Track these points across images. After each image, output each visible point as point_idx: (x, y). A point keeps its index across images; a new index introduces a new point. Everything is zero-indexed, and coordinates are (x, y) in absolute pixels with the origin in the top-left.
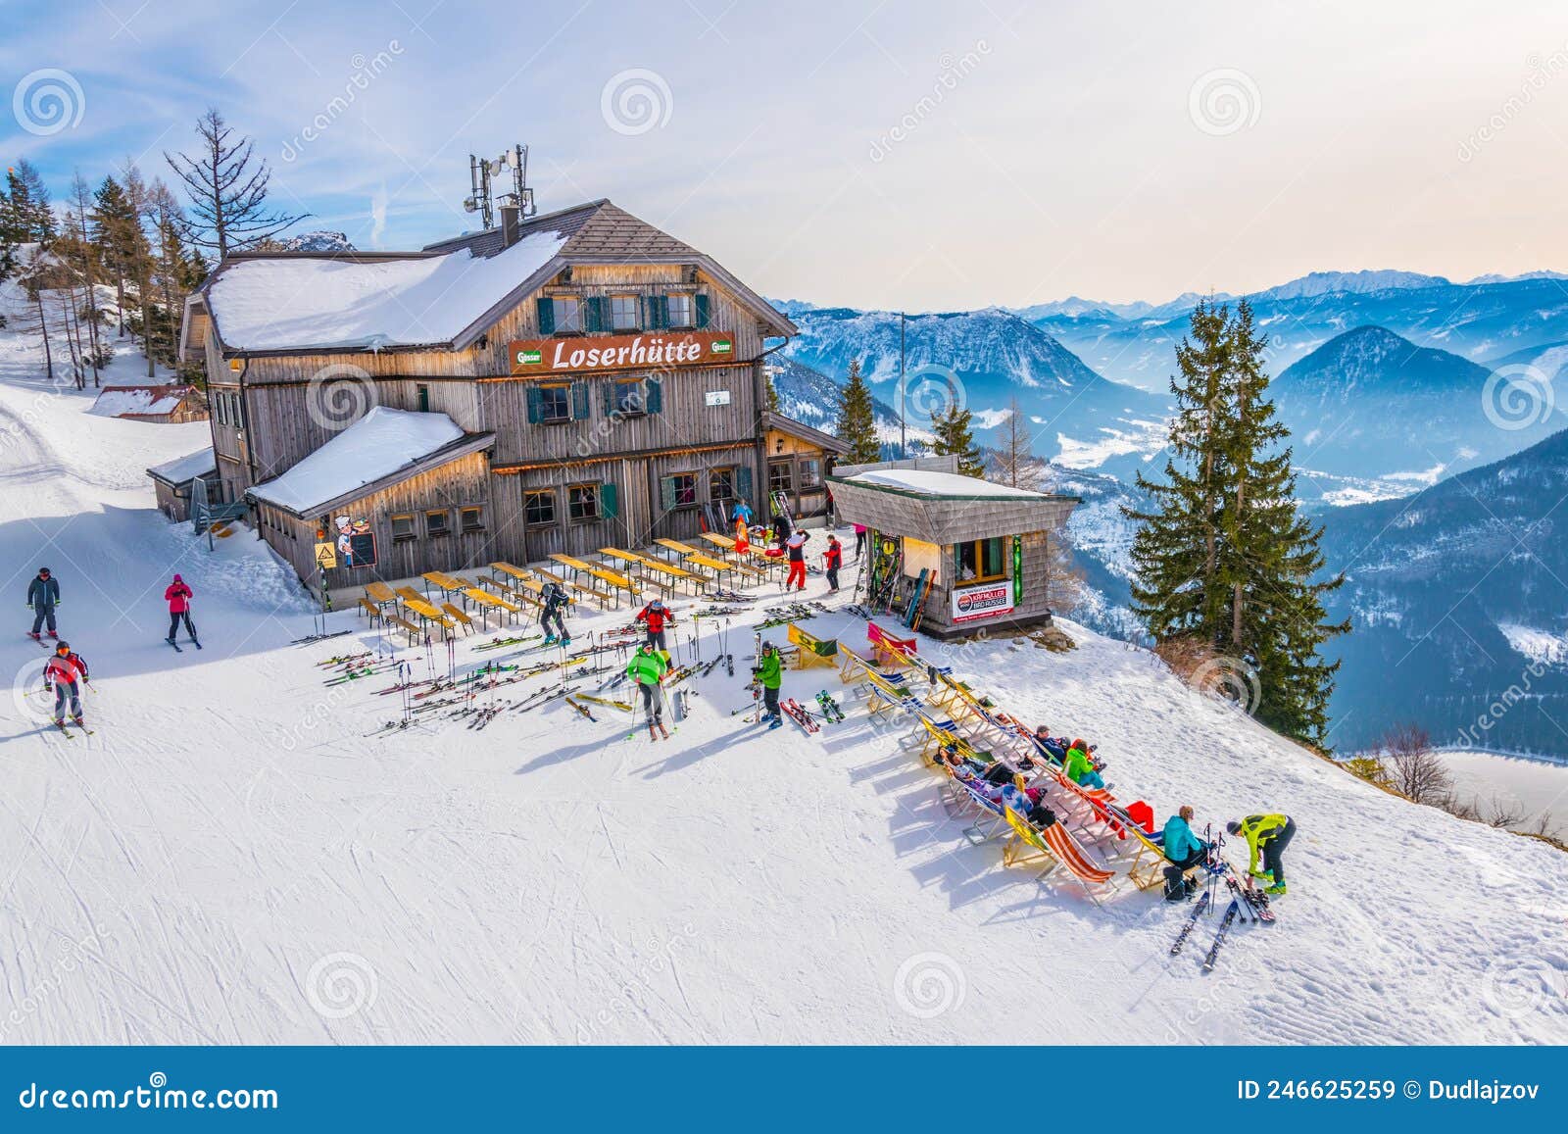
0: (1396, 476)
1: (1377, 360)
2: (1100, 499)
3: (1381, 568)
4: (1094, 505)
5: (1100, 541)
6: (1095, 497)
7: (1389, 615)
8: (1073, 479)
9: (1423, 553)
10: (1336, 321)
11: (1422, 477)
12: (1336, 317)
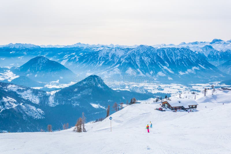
0: (52, 82)
1: (44, 62)
2: (26, 90)
3: (74, 98)
4: (25, 91)
5: (28, 98)
6: (25, 90)
7: (77, 104)
8: (20, 87)
9: (79, 95)
10: (25, 53)
11: (56, 82)
12: (25, 52)
